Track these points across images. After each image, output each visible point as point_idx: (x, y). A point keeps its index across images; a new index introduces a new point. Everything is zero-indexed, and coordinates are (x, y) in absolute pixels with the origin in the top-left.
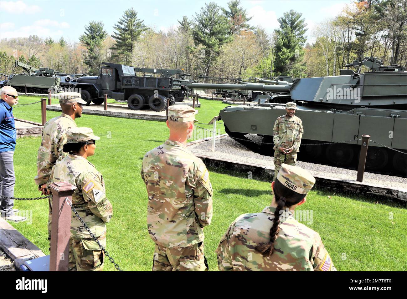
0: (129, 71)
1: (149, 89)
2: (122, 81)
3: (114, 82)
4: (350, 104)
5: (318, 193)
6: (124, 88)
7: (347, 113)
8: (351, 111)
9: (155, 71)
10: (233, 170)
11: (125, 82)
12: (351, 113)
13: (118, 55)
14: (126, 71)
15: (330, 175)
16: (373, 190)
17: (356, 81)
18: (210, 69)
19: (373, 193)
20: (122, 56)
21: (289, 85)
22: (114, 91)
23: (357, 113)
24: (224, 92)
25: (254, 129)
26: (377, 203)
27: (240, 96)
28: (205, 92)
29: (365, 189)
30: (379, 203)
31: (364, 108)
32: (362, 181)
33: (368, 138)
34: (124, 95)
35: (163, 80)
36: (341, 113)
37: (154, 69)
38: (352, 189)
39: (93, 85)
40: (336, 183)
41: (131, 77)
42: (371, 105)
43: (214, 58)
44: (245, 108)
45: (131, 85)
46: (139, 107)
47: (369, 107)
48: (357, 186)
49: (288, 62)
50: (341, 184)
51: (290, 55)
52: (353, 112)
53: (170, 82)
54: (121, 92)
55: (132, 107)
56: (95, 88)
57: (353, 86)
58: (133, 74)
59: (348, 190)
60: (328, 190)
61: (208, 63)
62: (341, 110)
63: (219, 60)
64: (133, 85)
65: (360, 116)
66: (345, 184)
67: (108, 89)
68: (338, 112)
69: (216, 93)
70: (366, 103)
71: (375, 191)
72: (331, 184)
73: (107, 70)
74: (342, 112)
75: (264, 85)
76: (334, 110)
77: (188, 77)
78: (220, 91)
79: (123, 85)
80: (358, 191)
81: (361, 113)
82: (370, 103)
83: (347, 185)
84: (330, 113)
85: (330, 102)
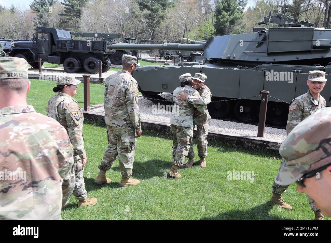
0: (65, 36)
1: (83, 52)
2: (57, 45)
3: (50, 46)
4: (256, 61)
5: (219, 150)
6: (59, 52)
7: (253, 69)
8: (256, 67)
9: (96, 35)
11: (60, 46)
12: (256, 69)
13: (67, 21)
14: (61, 35)
15: (234, 131)
16: (271, 146)
17: (262, 37)
18: (155, 32)
19: (272, 148)
20: (71, 22)
21: (203, 44)
22: (50, 55)
23: (262, 69)
24: (167, 54)
25: (165, 87)
26: (275, 158)
27: (180, 58)
28: (150, 55)
29: (264, 145)
30: (276, 158)
31: (269, 64)
32: (262, 137)
33: (267, 94)
34: (59, 59)
35: (97, 43)
36: (246, 70)
37: (95, 34)
38: (252, 145)
39: (29, 50)
40: (237, 139)
41: (66, 41)
42: (275, 61)
43: (158, 22)
44: (156, 67)
45: (66, 49)
46: (74, 70)
47: (274, 63)
48: (256, 142)
49: (227, 24)
50: (242, 140)
51: (230, 18)
52: (258, 69)
53: (104, 45)
54: (57, 56)
55: (68, 70)
56: (31, 52)
57: (258, 42)
58: (69, 38)
59: (248, 146)
60: (230, 146)
61: (152, 28)
62: (247, 67)
63: (163, 24)
64: (68, 49)
65: (264, 72)
66: (246, 141)
67: (44, 53)
68: (244, 68)
69: (159, 55)
70: (271, 59)
71: (274, 146)
72: (232, 140)
73: (43, 34)
74: (248, 69)
75: (180, 44)
76: (241, 67)
77: (133, 41)
78: (163, 54)
79: (58, 49)
80: (258, 147)
81: (266, 69)
82: (274, 59)
83: (247, 141)
84: (236, 70)
85: (237, 59)
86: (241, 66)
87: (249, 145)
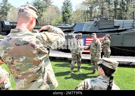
2: (5, 28)
3: (1, 28)
10: (56, 60)
14: (6, 23)
20: (3, 17)
21: (72, 26)
22: (2, 32)
42: (102, 32)
49: (67, 17)
51: (68, 15)
54: (5, 32)
57: (95, 25)
58: (9, 24)
63: (42, 18)
75: (63, 26)
84: (89, 35)
85: (88, 31)
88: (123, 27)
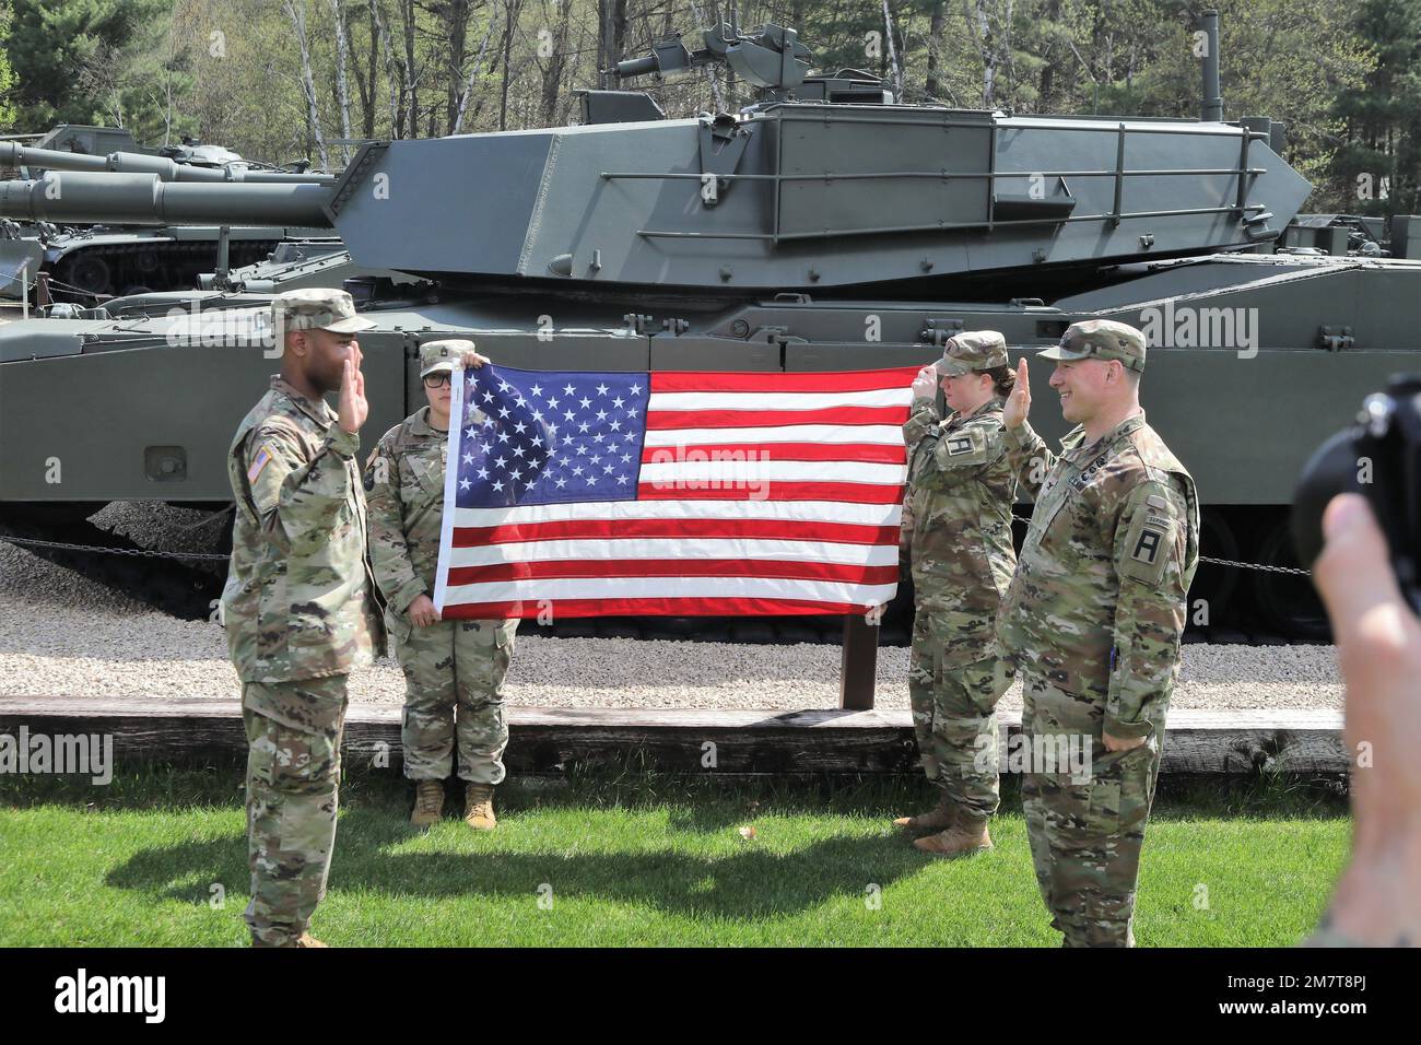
4: (719, 283)
7: (713, 334)
8: (732, 318)
12: (734, 333)
17: (732, 153)
21: (322, 183)
23: (766, 329)
25: (168, 466)
29: (904, 749)
31: (794, 299)
32: (874, 709)
36: (682, 337)
38: (838, 763)
40: (753, 740)
42: (820, 283)
47: (819, 294)
48: (863, 740)
50: (781, 741)
52: (741, 329)
59: (820, 771)
62: (680, 321)
65: (783, 346)
66: (804, 741)
68: (667, 328)
70: (791, 273)
72: (729, 751)
74: (685, 329)
76: (646, 322)
80: (871, 765)
81: (785, 328)
82: (816, 272)
83: (813, 741)
84: (626, 342)
85: (610, 273)
86: (650, 318)
87: (825, 763)
88: (1111, 225)
